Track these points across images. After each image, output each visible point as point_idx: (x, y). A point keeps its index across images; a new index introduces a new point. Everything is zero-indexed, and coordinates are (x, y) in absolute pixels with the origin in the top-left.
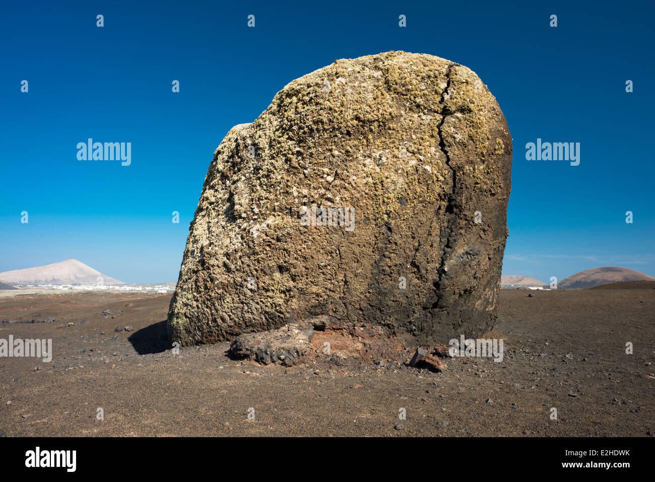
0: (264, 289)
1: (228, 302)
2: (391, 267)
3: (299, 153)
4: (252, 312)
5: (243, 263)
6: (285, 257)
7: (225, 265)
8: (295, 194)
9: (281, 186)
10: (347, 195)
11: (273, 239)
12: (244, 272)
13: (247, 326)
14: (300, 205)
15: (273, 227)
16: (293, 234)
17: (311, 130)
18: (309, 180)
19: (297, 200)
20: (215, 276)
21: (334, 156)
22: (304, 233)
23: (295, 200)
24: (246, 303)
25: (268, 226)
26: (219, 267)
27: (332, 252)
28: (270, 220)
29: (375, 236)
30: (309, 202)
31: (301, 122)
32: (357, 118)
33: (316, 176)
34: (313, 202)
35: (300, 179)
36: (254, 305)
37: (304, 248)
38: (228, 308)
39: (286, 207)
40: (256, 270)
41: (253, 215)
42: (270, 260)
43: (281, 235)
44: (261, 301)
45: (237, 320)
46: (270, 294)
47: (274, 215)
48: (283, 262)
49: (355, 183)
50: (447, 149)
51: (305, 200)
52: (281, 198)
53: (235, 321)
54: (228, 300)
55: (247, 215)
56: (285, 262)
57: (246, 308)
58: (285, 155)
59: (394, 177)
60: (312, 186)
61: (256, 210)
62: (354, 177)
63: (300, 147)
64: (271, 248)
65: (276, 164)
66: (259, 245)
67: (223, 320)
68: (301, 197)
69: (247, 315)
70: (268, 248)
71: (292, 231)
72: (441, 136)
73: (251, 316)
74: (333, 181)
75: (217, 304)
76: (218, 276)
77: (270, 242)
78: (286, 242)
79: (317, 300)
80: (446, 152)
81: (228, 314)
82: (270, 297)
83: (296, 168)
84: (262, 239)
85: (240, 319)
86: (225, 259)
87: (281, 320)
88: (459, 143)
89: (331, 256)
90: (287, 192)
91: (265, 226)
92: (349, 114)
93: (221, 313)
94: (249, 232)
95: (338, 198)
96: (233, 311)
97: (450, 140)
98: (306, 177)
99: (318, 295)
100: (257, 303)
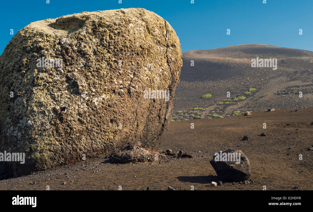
0: (104, 131)
1: (84, 140)
2: (153, 118)
3: (115, 61)
4: (97, 144)
5: (91, 118)
6: (114, 115)
7: (79, 120)
8: (116, 83)
9: (107, 78)
10: (140, 85)
11: (107, 106)
12: (92, 123)
13: (94, 151)
14: (119, 89)
15: (106, 99)
16: (118, 103)
17: (122, 50)
18: (122, 76)
19: (117, 86)
20: (73, 126)
21: (133, 65)
22: (123, 103)
23: (116, 86)
24: (94, 140)
25: (103, 99)
26: (75, 121)
27: (134, 112)
28: (104, 96)
29: (149, 104)
30: (123, 87)
31: (115, 45)
32: (141, 47)
33: (126, 74)
34: (125, 88)
35: (117, 75)
36: (98, 140)
37: (123, 110)
38: (84, 143)
39: (111, 89)
40: (100, 122)
41: (92, 93)
42: (106, 117)
43: (111, 104)
44: (102, 138)
45: (89, 149)
46: (107, 134)
47: (105, 93)
48: (113, 117)
49: (143, 79)
50: (169, 64)
51: (121, 86)
52: (108, 84)
53: (88, 150)
54: (83, 139)
55: (88, 92)
56: (115, 117)
57: (94, 142)
58: (107, 61)
59: (156, 77)
60: (124, 79)
61: (94, 90)
62: (142, 76)
63: (115, 58)
64: (106, 111)
65: (103, 66)
66: (100, 109)
67: (80, 150)
68: (119, 85)
69: (95, 146)
70: (105, 111)
71: (117, 102)
72: (167, 58)
73: (96, 146)
74: (133, 78)
75: (76, 142)
76: (75, 126)
77: (106, 107)
78: (114, 107)
79: (126, 135)
80: (169, 66)
81: (83, 146)
82: (107, 136)
83: (115, 69)
84: (101, 106)
85: (90, 148)
86: (78, 117)
87: (111, 146)
88: (173, 61)
89: (133, 114)
90: (112, 82)
91: (101, 99)
92: (138, 44)
93: (79, 146)
94: (92, 101)
95: (137, 86)
96: (86, 144)
97: (170, 60)
98: (120, 74)
99: (126, 133)
100: (100, 139)
